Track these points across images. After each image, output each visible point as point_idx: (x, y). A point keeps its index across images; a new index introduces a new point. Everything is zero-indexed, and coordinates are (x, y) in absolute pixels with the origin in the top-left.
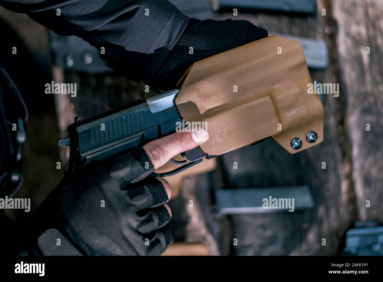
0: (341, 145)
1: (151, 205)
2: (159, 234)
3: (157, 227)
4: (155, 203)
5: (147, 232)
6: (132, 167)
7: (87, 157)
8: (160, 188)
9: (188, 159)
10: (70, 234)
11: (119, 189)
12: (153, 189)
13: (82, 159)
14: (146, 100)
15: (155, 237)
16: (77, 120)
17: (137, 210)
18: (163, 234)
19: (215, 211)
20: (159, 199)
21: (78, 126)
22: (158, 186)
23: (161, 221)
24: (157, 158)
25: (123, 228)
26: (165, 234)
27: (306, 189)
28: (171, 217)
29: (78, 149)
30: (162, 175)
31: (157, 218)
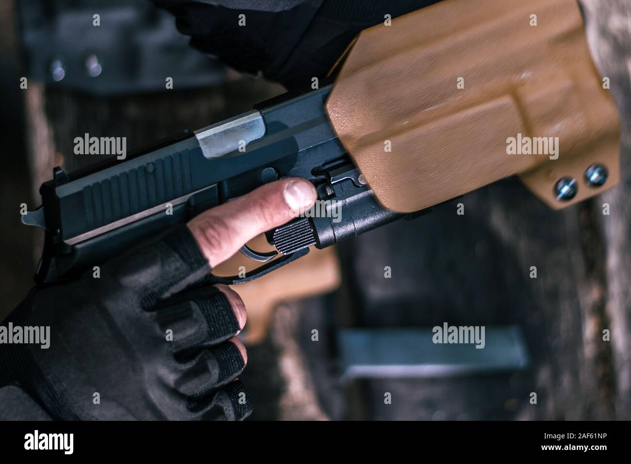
0: (585, 249)
1: (203, 339)
2: (221, 397)
3: (215, 384)
4: (212, 335)
5: (197, 394)
6: (163, 265)
7: (78, 246)
8: (223, 307)
9: (278, 249)
10: (44, 396)
11: (138, 310)
12: (209, 308)
13: (69, 251)
14: (195, 132)
15: (214, 403)
16: (58, 173)
17: (174, 351)
18: (230, 398)
19: (335, 371)
20: (220, 329)
21: (59, 185)
22: (219, 303)
23: (225, 371)
24: (215, 243)
25: (147, 386)
26: (233, 398)
27: (514, 332)
28: (246, 363)
29: (59, 231)
30: (230, 280)
31: (217, 365)
